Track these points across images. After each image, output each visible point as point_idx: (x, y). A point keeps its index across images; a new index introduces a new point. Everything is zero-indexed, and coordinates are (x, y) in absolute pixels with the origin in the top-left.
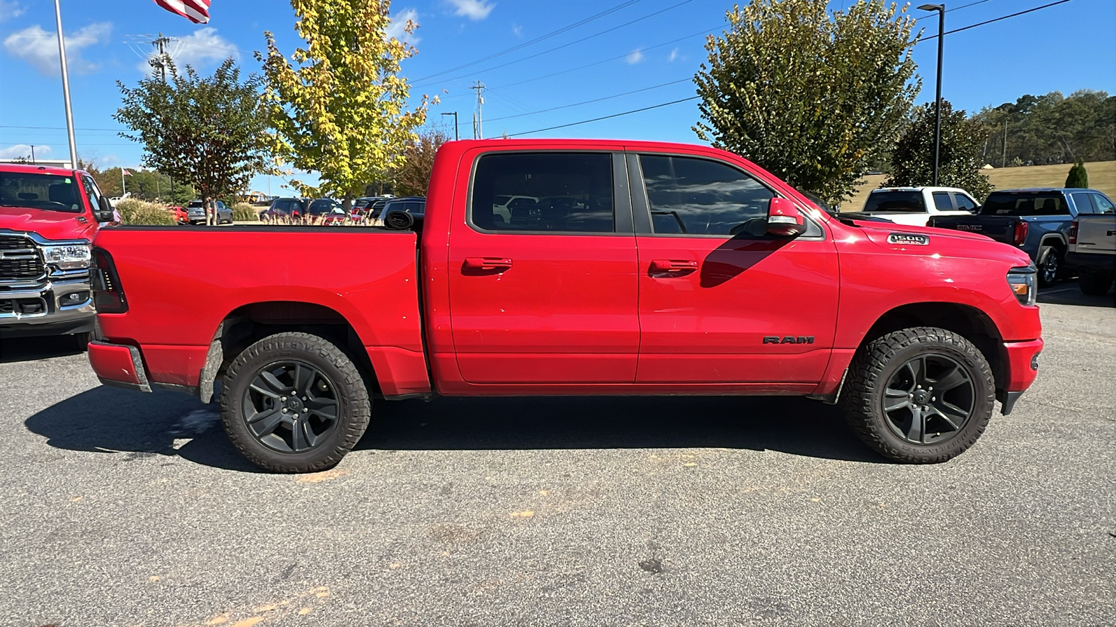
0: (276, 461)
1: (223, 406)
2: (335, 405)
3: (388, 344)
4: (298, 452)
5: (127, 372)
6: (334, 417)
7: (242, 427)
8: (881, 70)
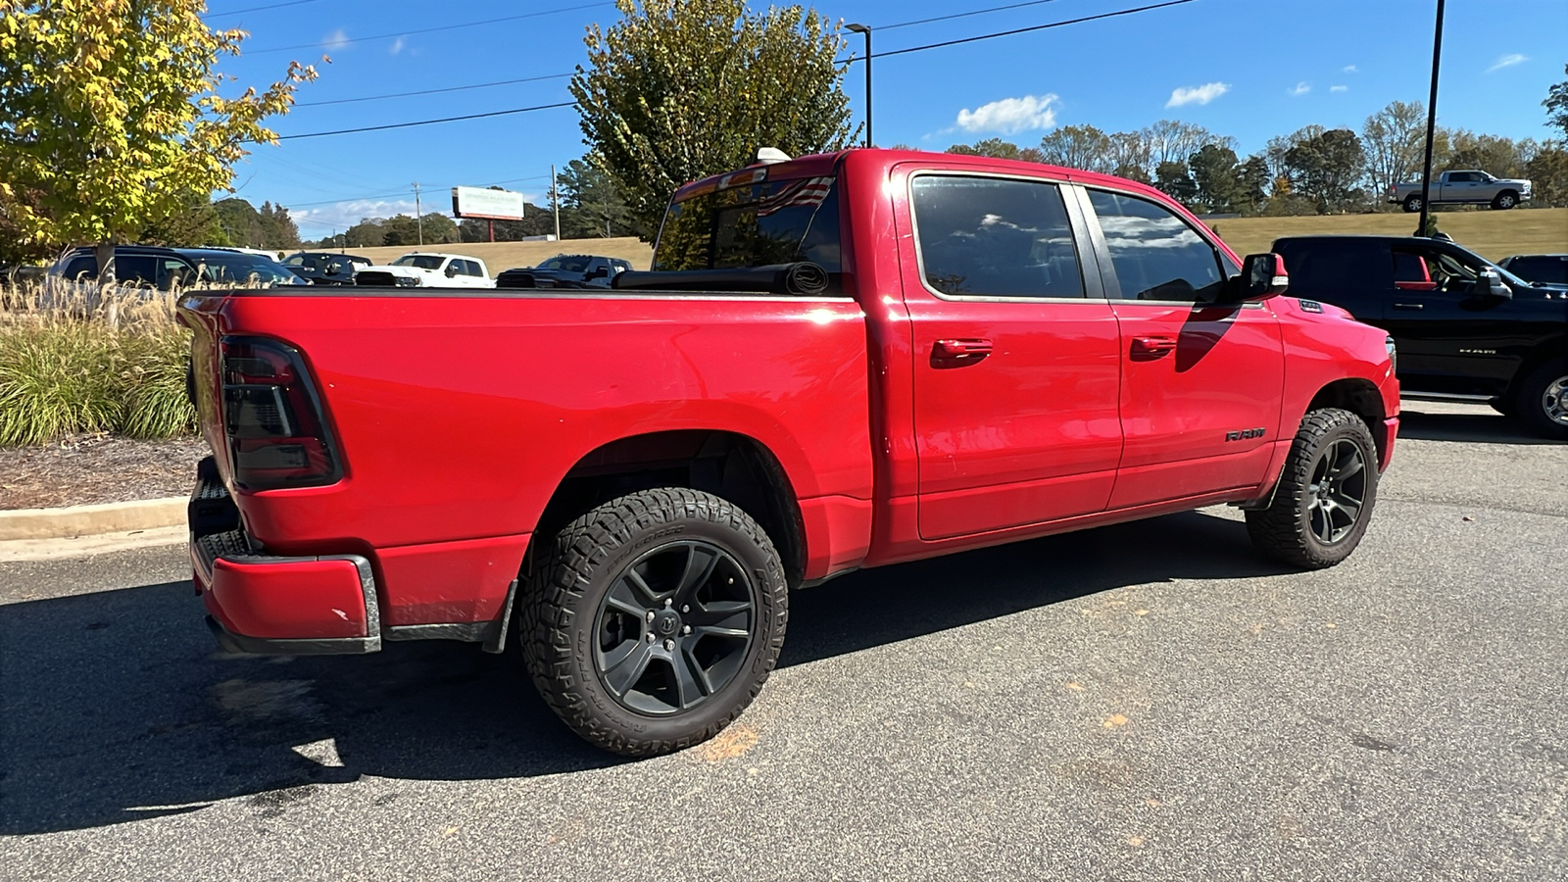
0: (654, 735)
1: (559, 649)
2: (748, 610)
3: (831, 492)
4: (687, 710)
5: (342, 614)
6: (745, 633)
7: (591, 684)
8: (813, 100)
